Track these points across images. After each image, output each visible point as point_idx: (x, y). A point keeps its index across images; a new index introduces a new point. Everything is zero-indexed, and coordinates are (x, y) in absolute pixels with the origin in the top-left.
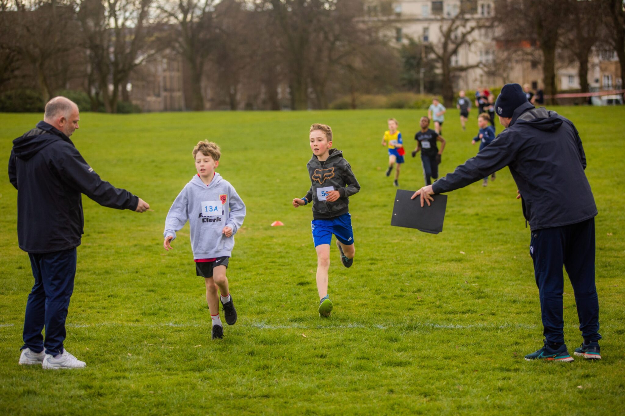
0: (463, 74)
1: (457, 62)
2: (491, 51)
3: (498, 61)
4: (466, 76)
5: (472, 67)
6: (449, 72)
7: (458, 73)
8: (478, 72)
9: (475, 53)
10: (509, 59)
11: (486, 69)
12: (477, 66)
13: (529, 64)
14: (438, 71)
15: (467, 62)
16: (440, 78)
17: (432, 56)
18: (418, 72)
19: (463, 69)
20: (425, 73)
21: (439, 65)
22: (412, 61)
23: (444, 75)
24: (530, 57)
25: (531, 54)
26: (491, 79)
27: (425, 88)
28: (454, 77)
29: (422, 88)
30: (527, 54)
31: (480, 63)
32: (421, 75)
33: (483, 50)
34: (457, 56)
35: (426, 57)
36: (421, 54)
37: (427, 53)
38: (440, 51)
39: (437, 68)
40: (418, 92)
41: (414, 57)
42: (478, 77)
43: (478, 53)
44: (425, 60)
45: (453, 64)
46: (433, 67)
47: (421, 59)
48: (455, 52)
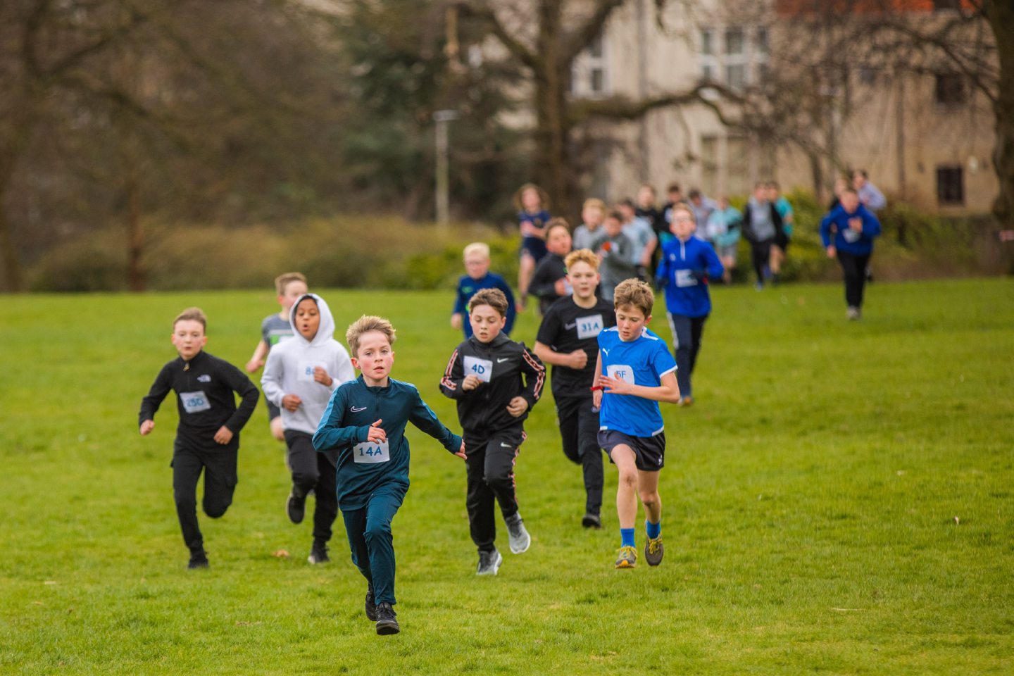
0: (627, 132)
1: (596, 77)
2: (750, 31)
3: (791, 73)
4: (641, 143)
5: (668, 101)
6: (568, 124)
7: (600, 130)
8: (700, 120)
9: (686, 36)
10: (836, 67)
11: (733, 112)
12: (692, 97)
13: (928, 86)
14: (518, 120)
15: (643, 82)
16: (527, 148)
17: (494, 51)
18: (428, 125)
19: (632, 112)
20: (454, 126)
21: (521, 91)
22: (397, 71)
23: (540, 135)
24: (933, 56)
25: (939, 41)
26: (755, 160)
27: (456, 192)
28: (588, 143)
29: (442, 198)
30: (919, 41)
31: (706, 82)
32: (441, 141)
33: (720, 29)
34: (597, 54)
35: (463, 57)
36: (442, 42)
37: (465, 38)
38: (528, 32)
39: (511, 106)
40: (426, 213)
41: (409, 60)
42: (696, 148)
43: (697, 37)
44: (456, 67)
45: (582, 88)
46: (492, 103)
47: (440, 62)
48: (592, 35)
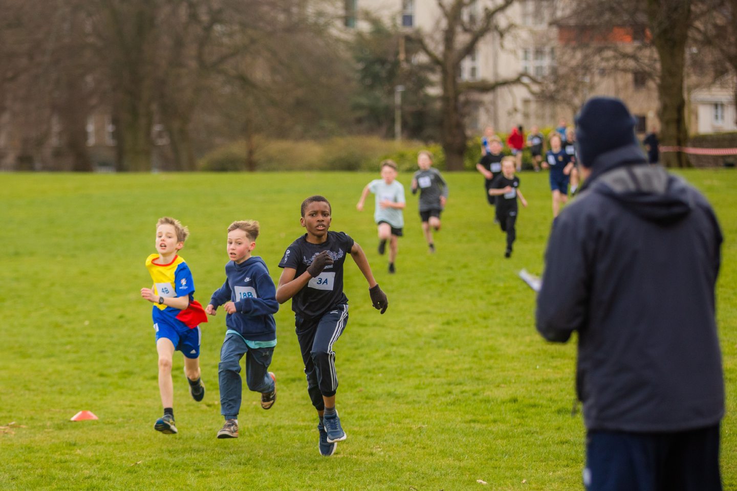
0: (487, 98)
1: (473, 71)
2: (547, 49)
3: (562, 71)
4: (494, 103)
5: (505, 83)
6: (457, 94)
7: (475, 96)
8: (520, 92)
9: (514, 52)
10: (586, 68)
11: (536, 88)
12: (517, 81)
13: (630, 77)
14: (434, 91)
15: (496, 74)
16: (438, 105)
17: (422, 58)
18: (391, 93)
19: (486, 87)
20: (404, 95)
21: (435, 77)
22: (377, 68)
23: (445, 98)
24: (631, 63)
25: (634, 57)
26: (548, 110)
27: (404, 125)
28: (467, 103)
29: (398, 128)
30: (625, 56)
31: (524, 74)
32: (398, 99)
33: (531, 49)
34: (473, 59)
35: (408, 60)
36: (397, 53)
37: (409, 52)
38: (438, 49)
39: (432, 84)
40: (391, 135)
41: (383, 62)
42: (519, 105)
43: (521, 53)
44: (405, 66)
45: (466, 76)
46: (423, 83)
47: (396, 64)
48: (470, 50)
